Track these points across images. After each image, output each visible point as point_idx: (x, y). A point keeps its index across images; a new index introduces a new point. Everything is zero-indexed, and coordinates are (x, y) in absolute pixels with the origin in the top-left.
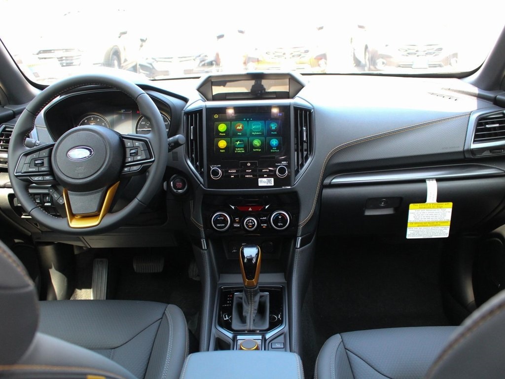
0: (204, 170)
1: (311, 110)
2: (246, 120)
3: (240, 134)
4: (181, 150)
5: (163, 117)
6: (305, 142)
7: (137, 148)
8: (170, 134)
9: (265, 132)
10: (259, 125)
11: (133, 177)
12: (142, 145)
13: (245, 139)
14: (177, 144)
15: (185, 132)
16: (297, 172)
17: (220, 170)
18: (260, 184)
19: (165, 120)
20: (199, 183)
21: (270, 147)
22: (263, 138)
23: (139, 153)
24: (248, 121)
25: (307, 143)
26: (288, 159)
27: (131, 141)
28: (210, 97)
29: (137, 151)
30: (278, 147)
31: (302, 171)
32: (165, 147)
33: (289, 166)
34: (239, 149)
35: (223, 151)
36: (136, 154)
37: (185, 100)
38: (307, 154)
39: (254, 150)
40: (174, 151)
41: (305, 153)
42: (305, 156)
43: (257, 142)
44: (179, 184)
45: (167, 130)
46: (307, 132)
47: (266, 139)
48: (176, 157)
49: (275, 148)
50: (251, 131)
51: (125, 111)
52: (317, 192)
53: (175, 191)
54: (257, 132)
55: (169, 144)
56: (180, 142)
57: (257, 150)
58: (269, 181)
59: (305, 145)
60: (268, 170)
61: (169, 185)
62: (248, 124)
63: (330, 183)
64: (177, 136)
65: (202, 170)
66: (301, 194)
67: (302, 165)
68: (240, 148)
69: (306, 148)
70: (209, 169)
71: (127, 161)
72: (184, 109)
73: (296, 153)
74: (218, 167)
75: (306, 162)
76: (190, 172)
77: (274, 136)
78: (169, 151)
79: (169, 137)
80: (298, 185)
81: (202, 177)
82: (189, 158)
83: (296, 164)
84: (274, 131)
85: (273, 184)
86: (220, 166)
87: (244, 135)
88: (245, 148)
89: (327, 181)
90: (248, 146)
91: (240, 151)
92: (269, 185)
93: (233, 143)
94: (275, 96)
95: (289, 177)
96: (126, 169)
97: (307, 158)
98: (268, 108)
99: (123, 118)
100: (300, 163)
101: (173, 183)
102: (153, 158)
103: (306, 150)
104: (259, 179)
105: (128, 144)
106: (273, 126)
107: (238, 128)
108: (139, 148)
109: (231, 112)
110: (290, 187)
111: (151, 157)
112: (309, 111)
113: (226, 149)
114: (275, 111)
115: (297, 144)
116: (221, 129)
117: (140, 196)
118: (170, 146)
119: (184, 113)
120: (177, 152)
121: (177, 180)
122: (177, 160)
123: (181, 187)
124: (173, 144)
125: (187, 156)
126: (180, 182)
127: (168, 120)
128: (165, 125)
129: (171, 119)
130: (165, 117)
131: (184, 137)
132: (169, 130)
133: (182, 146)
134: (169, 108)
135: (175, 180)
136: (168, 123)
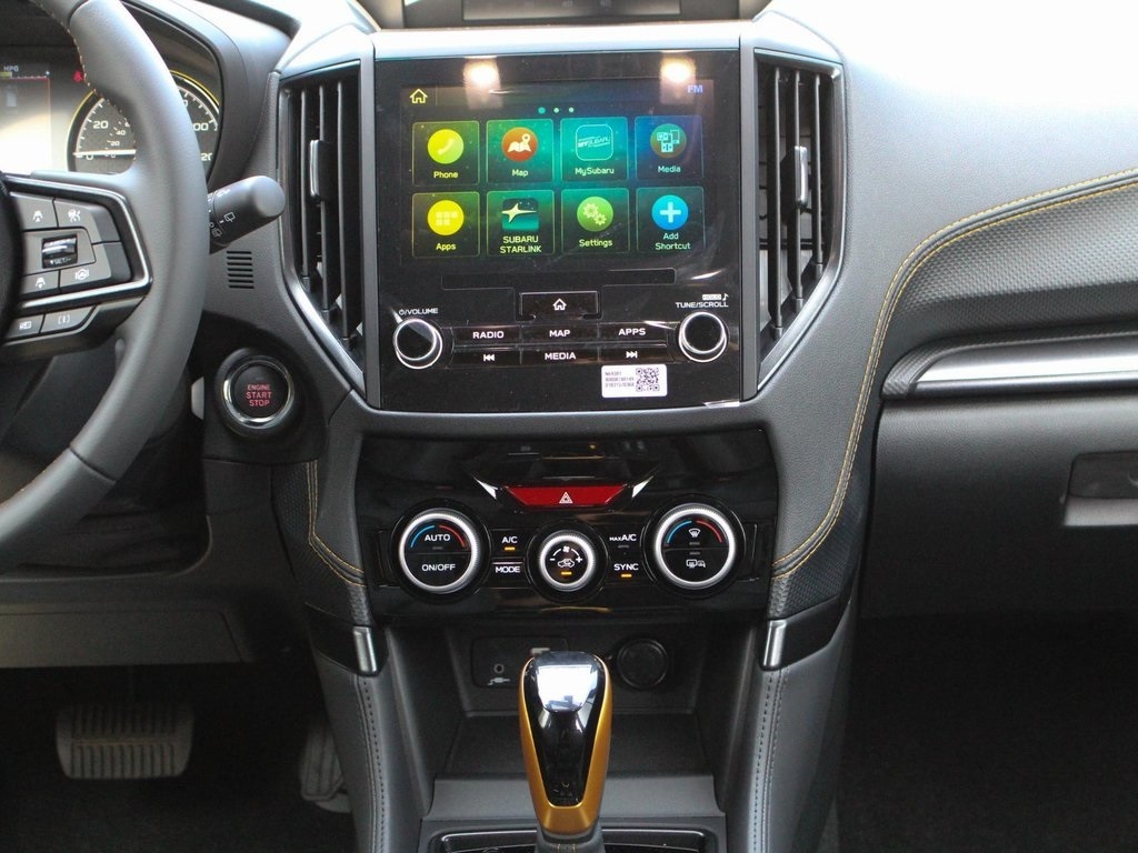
0: (368, 328)
1: (831, 69)
2: (549, 114)
3: (523, 174)
4: (269, 243)
5: (189, 98)
6: (804, 208)
7: (73, 231)
8: (219, 175)
9: (631, 165)
10: (603, 133)
11: (55, 358)
12: (97, 218)
13: (545, 195)
14: (247, 217)
15: (284, 164)
16: (769, 337)
17: (433, 330)
18: (608, 392)
19: (196, 114)
20: (346, 385)
21: (654, 232)
22: (622, 192)
23: (83, 257)
24: (557, 119)
25: (813, 212)
26: (731, 284)
27: (48, 201)
28: (394, 11)
29: (75, 246)
30: (687, 232)
31: (790, 335)
32: (196, 232)
33: (733, 313)
34: (517, 239)
35: (447, 247)
36: (70, 257)
37: (286, 26)
38: (814, 258)
39: (584, 243)
40: (236, 245)
41: (804, 257)
42: (802, 267)
43: (595, 211)
44: (260, 391)
45: (208, 157)
46: (812, 164)
47: (633, 197)
48: (242, 274)
49: (675, 236)
50: (571, 162)
51: (20, 73)
52: (856, 426)
53: (242, 420)
54: (595, 165)
55: (214, 218)
56: (264, 207)
57: (597, 243)
58: (650, 379)
59: (804, 222)
60: (642, 332)
61: (212, 393)
62: (557, 133)
63: (914, 385)
64: (248, 184)
65: (359, 328)
66: (788, 436)
67: (792, 309)
68: (521, 233)
69: (809, 236)
70: (387, 325)
71: (28, 289)
72: (279, 66)
73: (764, 255)
74: (428, 318)
75: (807, 295)
76: (304, 338)
77: (671, 183)
78: (215, 246)
79: (212, 189)
80: (772, 393)
81: (359, 360)
82: (301, 277)
83: (764, 303)
84: (669, 161)
85: (663, 391)
86: (434, 311)
87: (540, 178)
88: (543, 234)
89: (900, 379)
90: (558, 225)
91: (522, 249)
92: (647, 393)
93: (493, 213)
95: (734, 358)
96: (25, 325)
97: (811, 278)
99: (11, 101)
100: (782, 298)
101: (233, 386)
102: (142, 275)
103: (810, 245)
104: (605, 369)
105: (35, 213)
106: (667, 139)
107: (515, 147)
108: (81, 235)
109: (483, 77)
110: (736, 404)
111: (135, 272)
112: (825, 73)
113: (463, 237)
115: (770, 217)
116: (441, 152)
117: (87, 440)
118: (216, 226)
119: (280, 80)
120: (249, 253)
121: (251, 372)
122: (252, 287)
123: (267, 402)
124: (230, 216)
125: (293, 270)
126: (260, 383)
127: (208, 112)
128: (199, 134)
129: (222, 108)
130: (195, 98)
131: (281, 185)
132: (214, 158)
133: (272, 224)
134: (212, 61)
135: (242, 371)
136: (212, 126)
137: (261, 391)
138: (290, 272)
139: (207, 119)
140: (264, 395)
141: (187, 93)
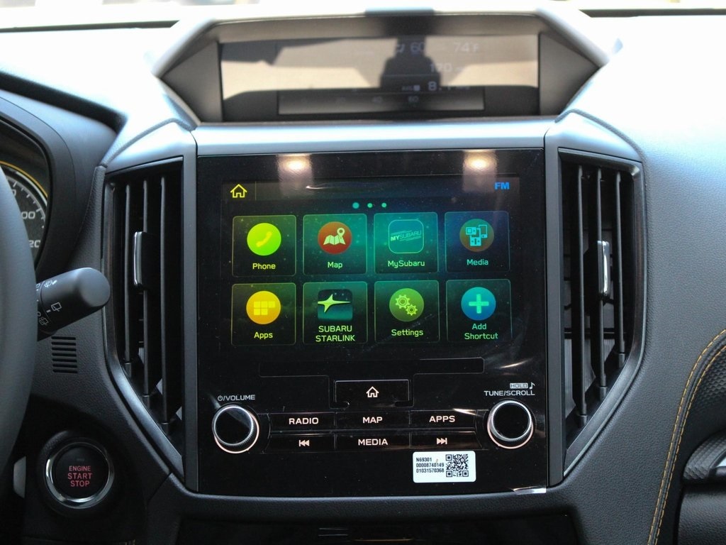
0: (188, 412)
1: (631, 167)
2: (363, 209)
3: (339, 266)
4: (93, 330)
5: (18, 188)
6: (606, 299)
8: (49, 264)
9: (442, 259)
10: (414, 227)
13: (358, 287)
14: (73, 306)
15: (108, 255)
16: (574, 425)
17: (250, 416)
18: (419, 477)
19: (24, 203)
20: (166, 469)
21: (463, 321)
22: (433, 284)
24: (370, 214)
25: (615, 303)
26: (537, 373)
28: (214, 106)
30: (495, 321)
31: (594, 423)
33: (539, 401)
34: (331, 329)
35: (264, 336)
37: (111, 121)
38: (617, 347)
39: (396, 333)
40: (61, 332)
41: (607, 345)
42: (605, 356)
43: (406, 302)
44: (80, 472)
45: (35, 244)
46: (613, 257)
47: (442, 287)
48: (66, 360)
49: (484, 327)
50: (384, 254)
52: (659, 511)
53: (61, 498)
54: (406, 258)
55: (42, 307)
56: (90, 297)
57: (408, 332)
58: (459, 465)
59: (606, 311)
60: (452, 419)
61: (34, 473)
62: (370, 228)
63: (714, 471)
64: (76, 273)
65: (179, 413)
66: (592, 517)
67: (595, 398)
68: (336, 323)
69: (611, 325)
70: (206, 411)
72: (106, 160)
73: (568, 344)
74: (245, 404)
75: (610, 383)
76: (125, 422)
77: (478, 276)
78: (44, 332)
79: (41, 276)
80: (577, 479)
81: (178, 443)
82: (123, 363)
83: (569, 391)
84: (476, 255)
85: (472, 477)
86: (251, 397)
87: (354, 270)
88: (357, 323)
89: (700, 464)
90: (371, 315)
91: (337, 338)
92: (456, 479)
93: (309, 304)
94: (480, 106)
95: (540, 445)
97: (613, 369)
98: (451, 158)
100: (586, 386)
101: (54, 466)
103: (613, 334)
104: (416, 455)
106: (476, 234)
107: (330, 240)
109: (296, 166)
110: (543, 491)
112: (625, 170)
113: (280, 325)
114: (478, 164)
115: (573, 307)
116: (259, 244)
118: (43, 315)
119: (106, 174)
120: (74, 339)
121: (72, 453)
122: (76, 372)
123: (87, 483)
124: (57, 306)
125: (116, 357)
126: (81, 464)
127: (36, 201)
128: (27, 222)
129: (50, 199)
130: (23, 188)
131: (106, 275)
132: (42, 246)
133: (96, 314)
134: (42, 156)
135: (64, 452)
136: (39, 215)
137: (82, 473)
138: (113, 358)
139: (34, 208)
140: (85, 476)
141: (16, 183)
